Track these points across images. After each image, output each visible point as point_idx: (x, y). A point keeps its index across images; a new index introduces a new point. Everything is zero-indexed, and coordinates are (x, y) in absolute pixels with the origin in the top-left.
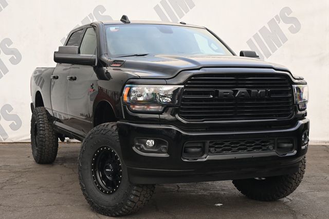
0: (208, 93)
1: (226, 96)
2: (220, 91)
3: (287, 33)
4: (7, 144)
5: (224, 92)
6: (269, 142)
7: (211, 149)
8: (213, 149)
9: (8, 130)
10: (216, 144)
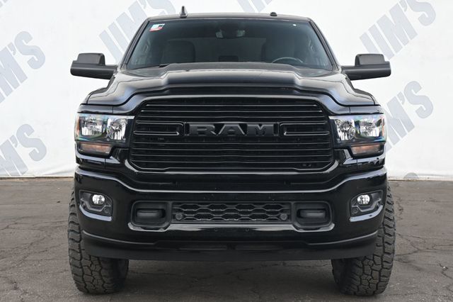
0: (173, 128)
1: (201, 133)
2: (193, 125)
3: (416, 25)
4: (26, 180)
5: (199, 128)
6: (281, 207)
7: (177, 214)
8: (181, 214)
9: (27, 160)
10: (185, 207)
